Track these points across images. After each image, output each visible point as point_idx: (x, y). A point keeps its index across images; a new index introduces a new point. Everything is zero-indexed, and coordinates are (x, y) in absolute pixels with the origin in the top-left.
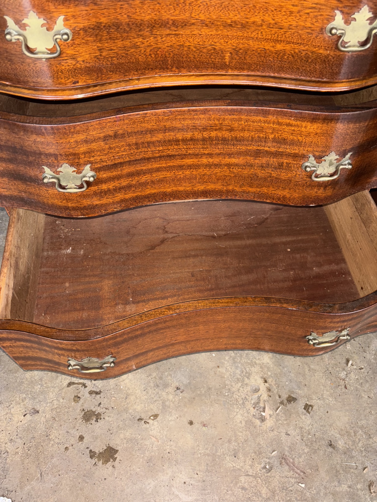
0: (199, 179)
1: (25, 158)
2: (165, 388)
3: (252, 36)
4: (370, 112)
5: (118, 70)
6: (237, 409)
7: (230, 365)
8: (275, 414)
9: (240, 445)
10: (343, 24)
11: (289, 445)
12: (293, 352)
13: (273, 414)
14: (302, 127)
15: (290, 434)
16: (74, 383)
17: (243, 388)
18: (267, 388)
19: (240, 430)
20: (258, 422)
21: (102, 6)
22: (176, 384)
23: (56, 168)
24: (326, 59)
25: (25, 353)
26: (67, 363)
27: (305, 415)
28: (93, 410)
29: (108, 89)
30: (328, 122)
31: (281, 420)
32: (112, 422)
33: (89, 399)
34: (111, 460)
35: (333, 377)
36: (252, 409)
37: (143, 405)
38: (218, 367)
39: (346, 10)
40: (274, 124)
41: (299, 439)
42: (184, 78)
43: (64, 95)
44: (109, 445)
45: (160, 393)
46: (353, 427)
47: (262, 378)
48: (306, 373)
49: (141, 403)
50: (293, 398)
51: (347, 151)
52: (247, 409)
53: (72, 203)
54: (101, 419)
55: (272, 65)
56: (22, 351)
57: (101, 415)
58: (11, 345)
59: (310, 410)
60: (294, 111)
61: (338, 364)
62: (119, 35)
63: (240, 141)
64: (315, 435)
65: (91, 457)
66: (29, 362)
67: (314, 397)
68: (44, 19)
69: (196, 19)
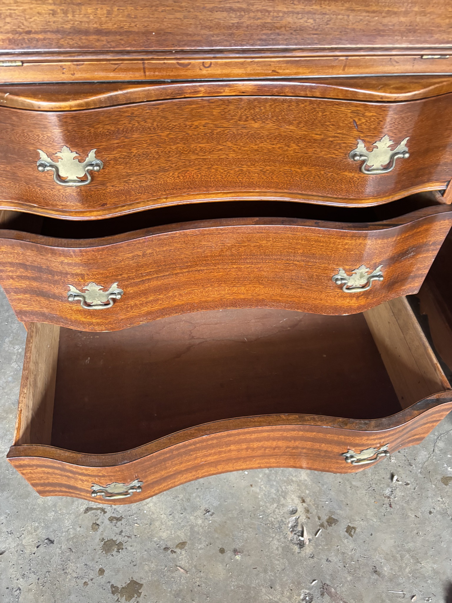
0: (228, 290)
1: (50, 277)
2: (193, 511)
3: (278, 159)
4: (396, 229)
5: (147, 191)
6: (273, 533)
7: (264, 484)
8: (314, 538)
9: (277, 575)
10: (366, 150)
11: (330, 573)
12: (331, 470)
13: (313, 538)
14: (330, 243)
15: (332, 561)
16: (92, 509)
17: (279, 509)
18: (305, 508)
19: (277, 558)
20: (296, 548)
21: (133, 139)
22: (205, 506)
23: (82, 286)
24: (351, 180)
25: (45, 479)
26: (89, 489)
27: (347, 538)
28: (114, 539)
29: (136, 208)
30: (356, 239)
31: (321, 545)
32: (135, 553)
33: (109, 526)
34: (135, 596)
35: (377, 494)
36: (289, 533)
37: (169, 532)
38: (251, 485)
39: (367, 139)
40: (302, 240)
41: (342, 566)
42: (212, 195)
43: (92, 216)
44: (132, 578)
45: (188, 517)
46: (399, 551)
47: (299, 497)
48: (348, 490)
49: (167, 530)
50: (334, 519)
51: (377, 264)
52: (283, 534)
53: (96, 319)
54: (123, 549)
55: (299, 183)
56: (42, 477)
57: (122, 544)
58: (32, 471)
59: (352, 533)
60: (321, 228)
61: (383, 480)
62: (148, 162)
63: (269, 256)
64: (358, 560)
65: (113, 593)
66: (48, 488)
67: (357, 518)
68: (76, 153)
69: (224, 146)
